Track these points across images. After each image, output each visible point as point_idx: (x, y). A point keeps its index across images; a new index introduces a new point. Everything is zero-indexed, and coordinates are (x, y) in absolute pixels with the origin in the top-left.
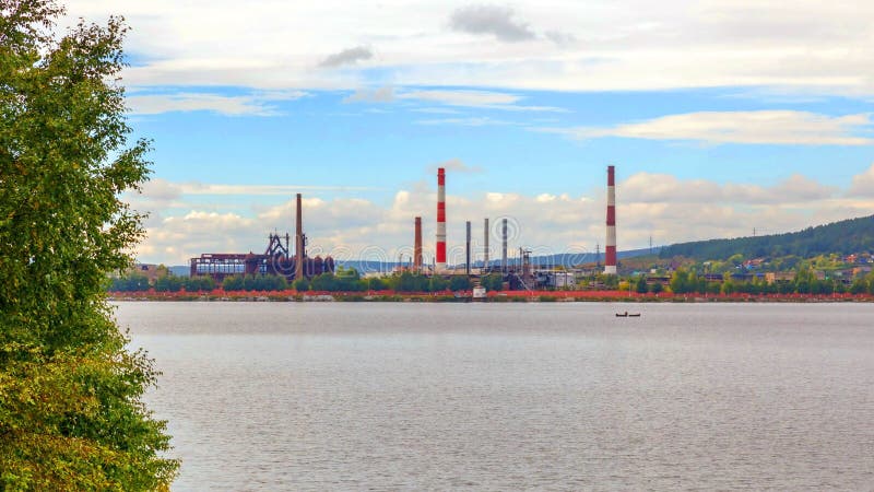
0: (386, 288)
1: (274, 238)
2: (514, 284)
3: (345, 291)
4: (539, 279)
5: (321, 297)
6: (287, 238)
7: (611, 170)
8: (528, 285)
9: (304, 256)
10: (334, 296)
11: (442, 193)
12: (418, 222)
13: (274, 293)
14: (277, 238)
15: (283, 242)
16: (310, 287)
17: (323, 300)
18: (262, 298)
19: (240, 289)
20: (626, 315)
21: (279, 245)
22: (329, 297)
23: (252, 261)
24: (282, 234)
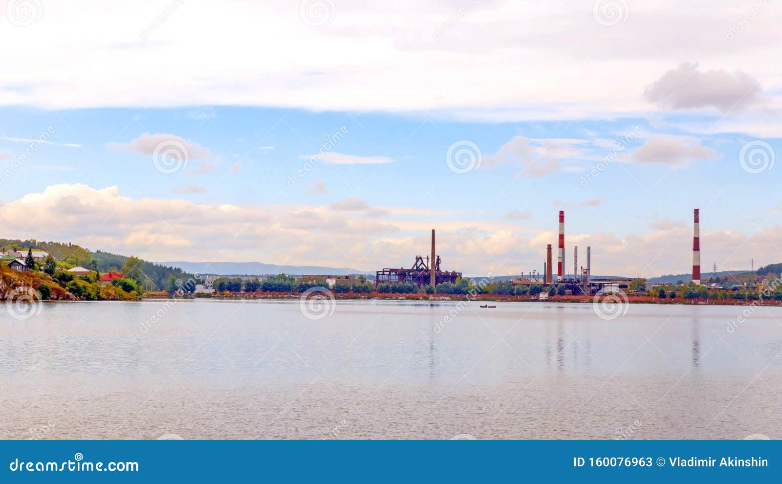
0: (487, 293)
1: (419, 259)
2: (576, 291)
3: (458, 294)
4: (593, 288)
5: (441, 298)
6: (428, 259)
7: (696, 212)
8: (586, 292)
9: (438, 270)
10: (451, 297)
11: (562, 228)
12: (549, 248)
13: (411, 295)
14: (420, 258)
15: (425, 262)
16: (435, 291)
17: (443, 300)
18: (402, 298)
19: (389, 292)
20: (486, 307)
21: (422, 263)
22: (447, 298)
23: (402, 274)
24: (424, 256)
